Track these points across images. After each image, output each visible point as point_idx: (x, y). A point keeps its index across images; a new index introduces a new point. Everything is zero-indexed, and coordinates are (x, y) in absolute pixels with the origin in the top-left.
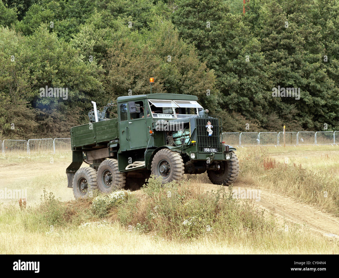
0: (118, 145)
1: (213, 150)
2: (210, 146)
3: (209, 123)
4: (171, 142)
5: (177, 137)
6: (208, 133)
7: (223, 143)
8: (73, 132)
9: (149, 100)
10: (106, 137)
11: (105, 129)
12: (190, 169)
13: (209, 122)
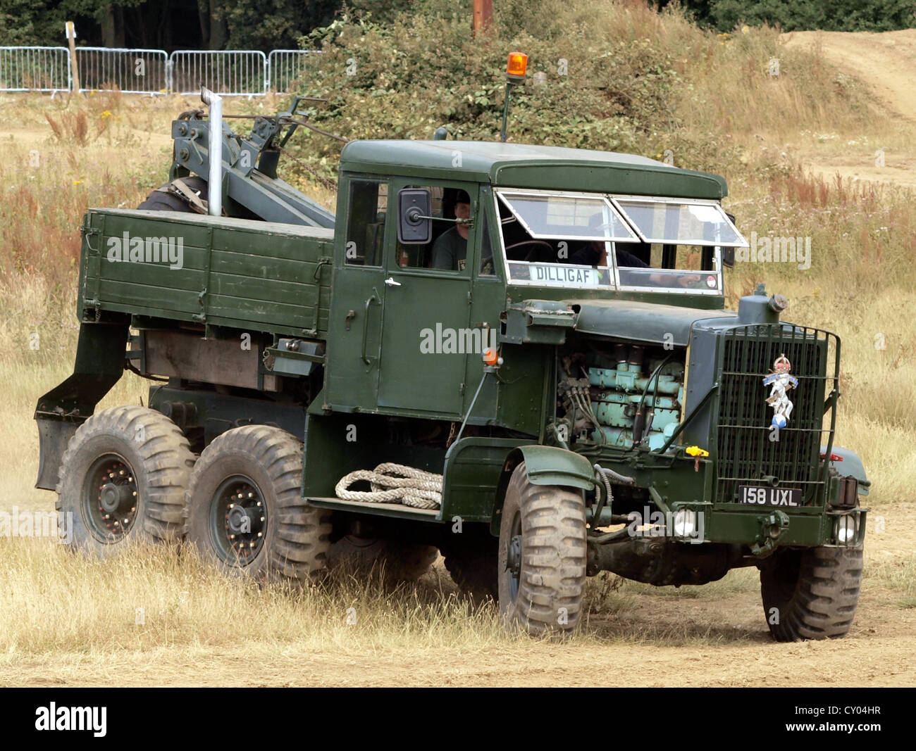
0: (318, 372)
1: (784, 495)
2: (769, 478)
3: (782, 363)
4: (578, 415)
5: (612, 389)
6: (771, 412)
7: (833, 459)
8: (95, 234)
9: (501, 192)
10: (260, 312)
11: (259, 273)
12: (655, 567)
13: (783, 357)
